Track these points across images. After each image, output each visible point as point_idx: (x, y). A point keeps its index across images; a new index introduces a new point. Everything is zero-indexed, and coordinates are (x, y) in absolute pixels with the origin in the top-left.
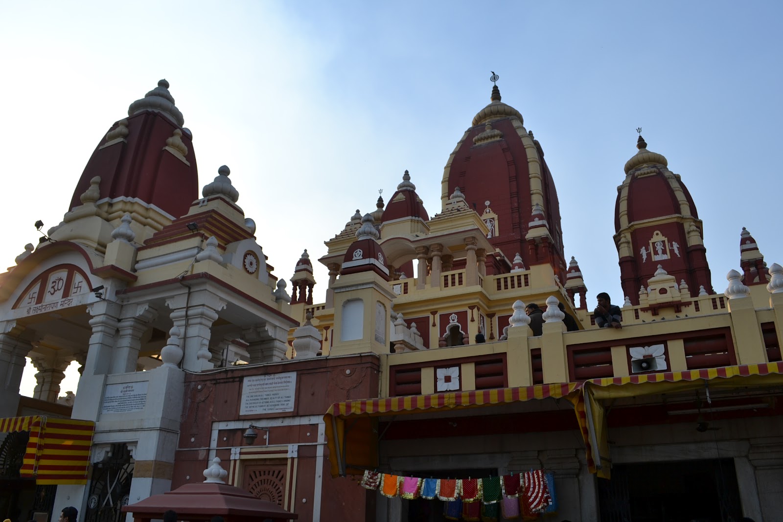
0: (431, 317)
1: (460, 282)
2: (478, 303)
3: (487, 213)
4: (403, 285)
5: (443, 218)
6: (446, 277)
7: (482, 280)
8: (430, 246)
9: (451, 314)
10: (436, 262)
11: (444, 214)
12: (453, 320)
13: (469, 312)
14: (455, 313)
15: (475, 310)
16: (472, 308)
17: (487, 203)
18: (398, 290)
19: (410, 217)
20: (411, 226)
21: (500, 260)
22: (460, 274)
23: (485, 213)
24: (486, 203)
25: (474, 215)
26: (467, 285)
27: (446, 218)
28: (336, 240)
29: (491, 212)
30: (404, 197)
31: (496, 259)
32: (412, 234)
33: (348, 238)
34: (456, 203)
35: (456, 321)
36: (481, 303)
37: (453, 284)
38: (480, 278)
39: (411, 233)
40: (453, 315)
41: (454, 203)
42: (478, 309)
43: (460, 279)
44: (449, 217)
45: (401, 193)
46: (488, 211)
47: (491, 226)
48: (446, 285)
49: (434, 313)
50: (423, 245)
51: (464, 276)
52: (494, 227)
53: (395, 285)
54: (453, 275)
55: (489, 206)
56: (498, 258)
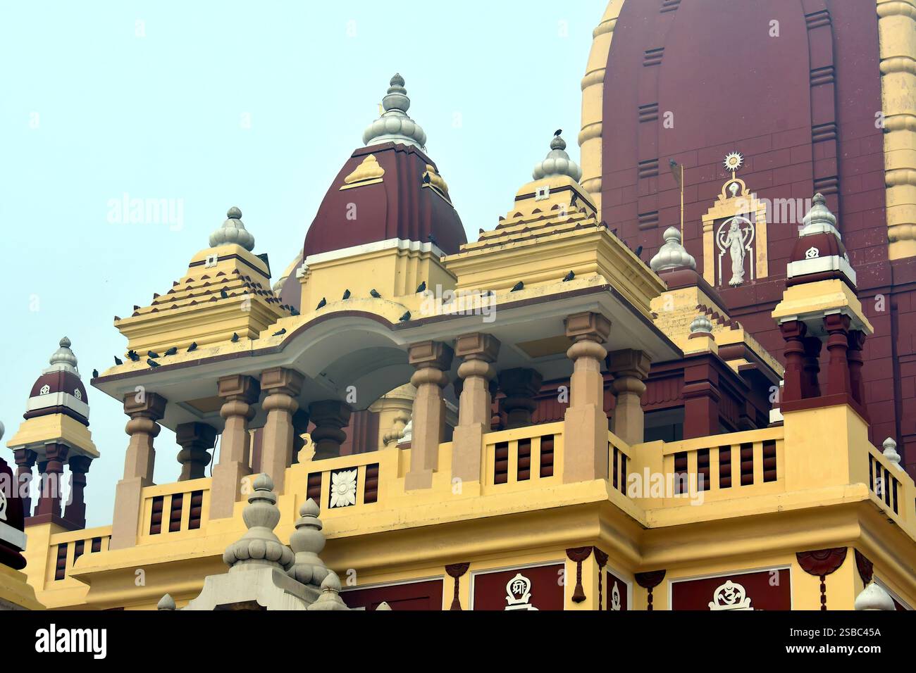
0: (449, 582)
1: (547, 468)
2: (598, 538)
3: (729, 195)
4: (362, 472)
5: (498, 249)
6: (502, 447)
7: (624, 457)
8: (455, 341)
9: (512, 574)
10: (473, 398)
11: (505, 234)
12: (518, 596)
13: (570, 568)
14: (525, 572)
15: (589, 564)
16: (578, 553)
17: (733, 161)
18: (346, 487)
19: (393, 243)
20: (398, 272)
21: (743, 371)
22: (547, 440)
23: (723, 196)
24: (727, 163)
25: (599, 237)
26: (567, 479)
27: (509, 246)
28: (155, 315)
29: (745, 192)
30: (381, 171)
31: (729, 371)
32: (397, 300)
33: (193, 308)
34: (547, 195)
35: (525, 598)
36: (608, 537)
37: (524, 472)
38: (616, 450)
39: (396, 295)
40: (519, 576)
41: (542, 193)
42: (601, 560)
43: (547, 456)
44: (518, 244)
45: (371, 157)
46: (734, 188)
47: (742, 240)
48: (501, 475)
49: (457, 569)
50: (432, 337)
51: (558, 444)
52: (753, 245)
53: (337, 471)
54: (524, 443)
55: (740, 172)
56: (735, 365)
